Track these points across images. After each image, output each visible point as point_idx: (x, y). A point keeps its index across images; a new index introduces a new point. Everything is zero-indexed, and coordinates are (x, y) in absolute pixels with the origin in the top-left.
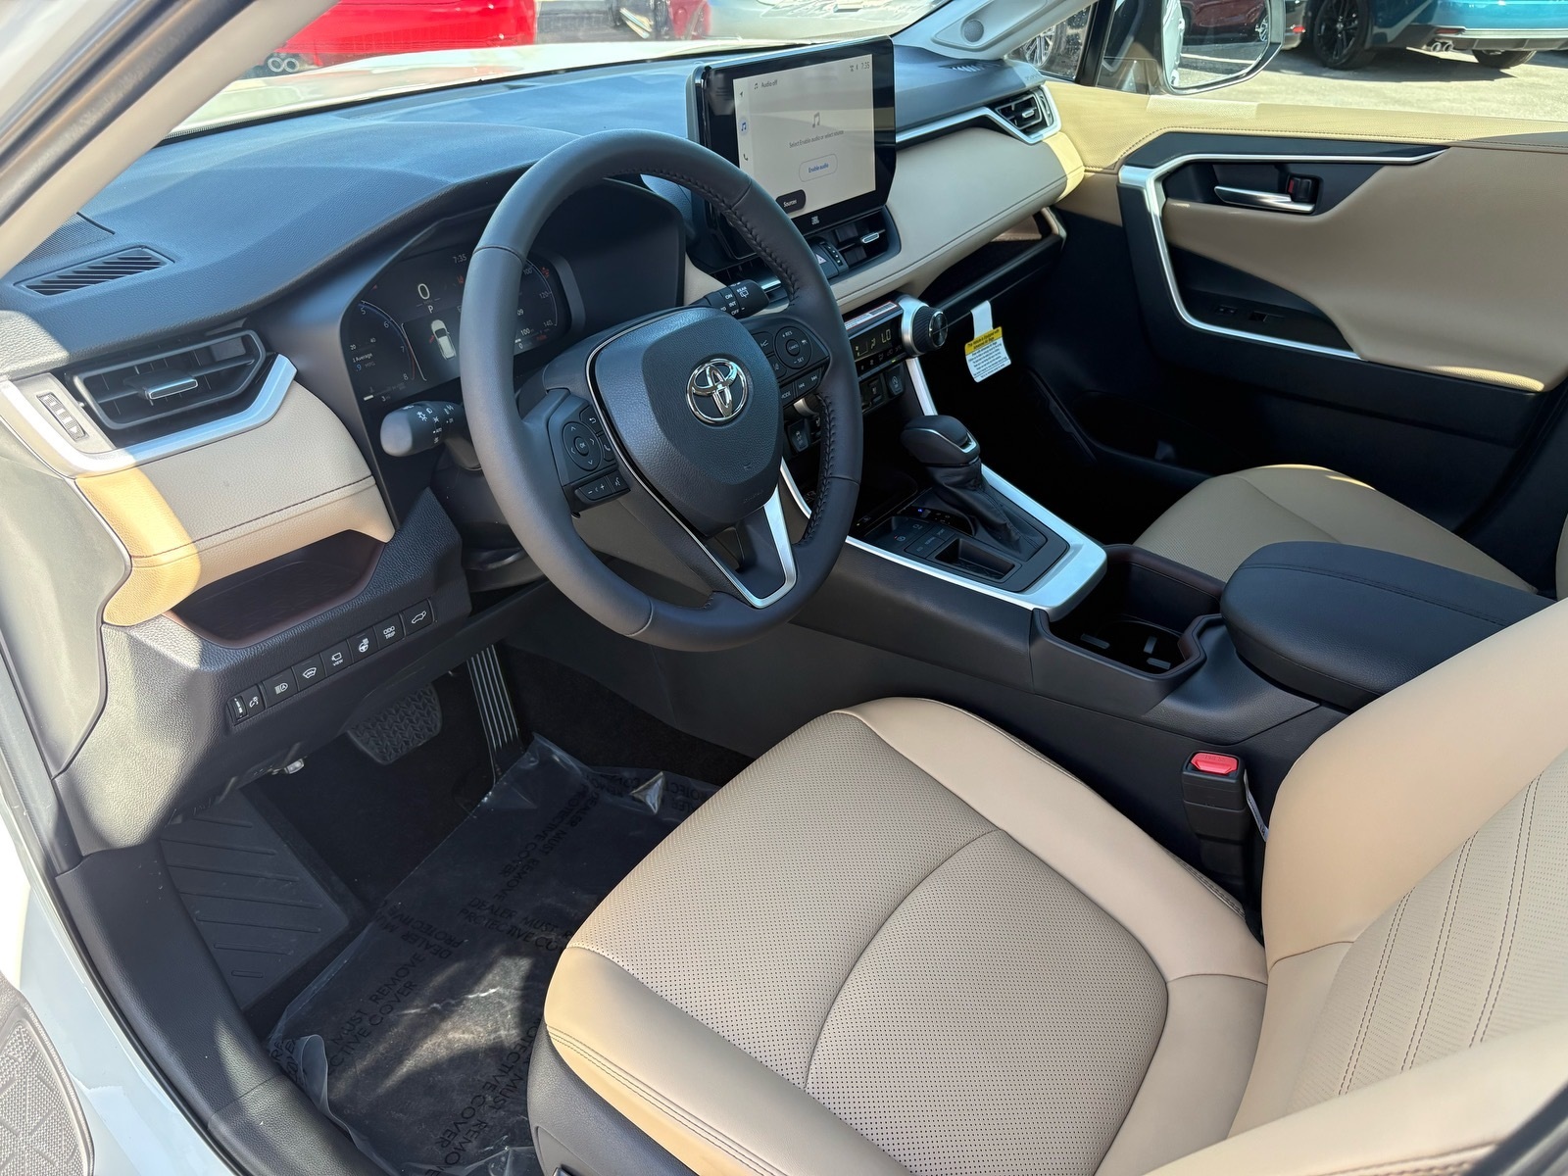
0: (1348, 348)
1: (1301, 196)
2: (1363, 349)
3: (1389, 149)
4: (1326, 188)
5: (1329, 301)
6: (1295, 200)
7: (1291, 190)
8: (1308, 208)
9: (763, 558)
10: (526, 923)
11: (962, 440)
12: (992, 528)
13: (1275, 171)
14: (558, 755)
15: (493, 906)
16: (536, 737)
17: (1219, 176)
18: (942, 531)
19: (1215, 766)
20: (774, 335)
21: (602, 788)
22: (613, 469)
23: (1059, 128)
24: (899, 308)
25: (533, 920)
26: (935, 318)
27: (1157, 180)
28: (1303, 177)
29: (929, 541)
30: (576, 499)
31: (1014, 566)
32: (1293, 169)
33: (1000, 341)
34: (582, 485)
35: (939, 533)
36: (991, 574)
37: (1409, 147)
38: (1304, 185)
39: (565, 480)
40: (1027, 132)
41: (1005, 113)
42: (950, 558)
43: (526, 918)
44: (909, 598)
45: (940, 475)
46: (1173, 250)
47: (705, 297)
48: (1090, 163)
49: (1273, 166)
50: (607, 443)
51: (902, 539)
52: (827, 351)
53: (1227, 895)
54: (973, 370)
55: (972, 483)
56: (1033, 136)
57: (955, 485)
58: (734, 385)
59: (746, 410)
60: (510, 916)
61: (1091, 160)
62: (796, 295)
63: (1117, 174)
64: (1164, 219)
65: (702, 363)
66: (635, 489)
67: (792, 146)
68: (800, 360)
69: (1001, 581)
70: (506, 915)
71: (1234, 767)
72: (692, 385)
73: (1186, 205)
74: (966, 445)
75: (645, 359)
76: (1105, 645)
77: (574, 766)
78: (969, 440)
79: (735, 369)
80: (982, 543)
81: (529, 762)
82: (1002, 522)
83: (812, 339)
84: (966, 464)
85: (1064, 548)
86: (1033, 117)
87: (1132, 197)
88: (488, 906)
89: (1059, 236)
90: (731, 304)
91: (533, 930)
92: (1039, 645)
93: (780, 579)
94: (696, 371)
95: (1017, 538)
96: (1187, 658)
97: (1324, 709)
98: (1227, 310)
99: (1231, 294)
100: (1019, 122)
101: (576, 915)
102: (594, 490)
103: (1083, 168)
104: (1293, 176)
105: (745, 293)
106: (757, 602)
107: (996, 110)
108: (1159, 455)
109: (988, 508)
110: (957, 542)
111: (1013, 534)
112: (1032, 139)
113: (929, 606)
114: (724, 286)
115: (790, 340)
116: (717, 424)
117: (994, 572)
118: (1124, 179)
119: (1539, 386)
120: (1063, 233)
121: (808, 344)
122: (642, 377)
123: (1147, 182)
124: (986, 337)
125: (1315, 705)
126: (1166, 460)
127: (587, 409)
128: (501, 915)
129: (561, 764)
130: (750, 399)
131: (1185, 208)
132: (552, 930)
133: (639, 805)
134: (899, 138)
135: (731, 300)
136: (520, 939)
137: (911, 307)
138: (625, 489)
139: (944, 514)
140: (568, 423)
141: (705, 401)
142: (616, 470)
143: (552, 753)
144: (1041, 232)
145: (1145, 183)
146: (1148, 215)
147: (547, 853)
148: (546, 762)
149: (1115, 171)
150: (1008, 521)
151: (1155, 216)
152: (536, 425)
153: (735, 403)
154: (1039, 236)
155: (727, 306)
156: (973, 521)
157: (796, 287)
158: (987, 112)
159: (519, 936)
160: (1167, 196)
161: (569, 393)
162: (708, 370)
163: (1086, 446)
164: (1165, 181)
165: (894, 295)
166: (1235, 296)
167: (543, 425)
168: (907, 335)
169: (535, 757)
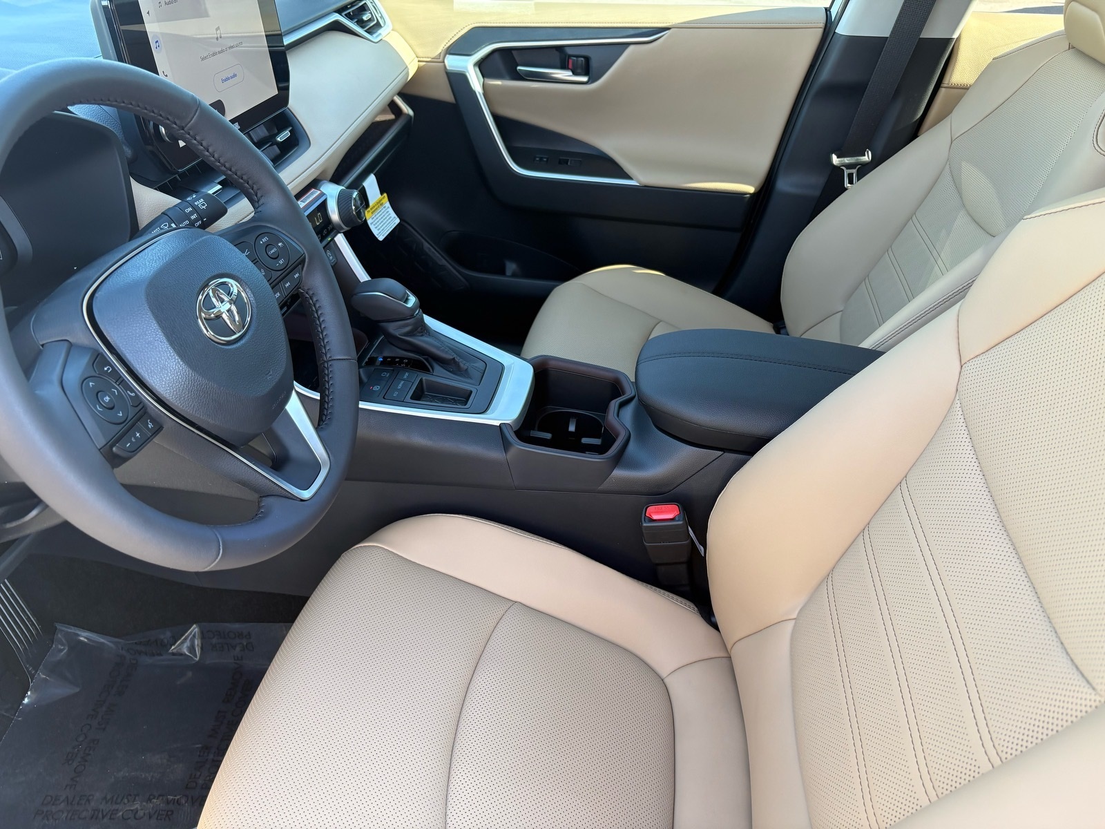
0: (629, 178)
1: (579, 71)
2: (640, 177)
3: (632, 32)
4: (594, 64)
5: (609, 145)
6: (575, 73)
7: (570, 66)
8: (585, 79)
9: (295, 451)
10: (106, 803)
11: (404, 297)
12: (443, 362)
13: (557, 53)
14: (84, 636)
15: (67, 797)
16: (58, 627)
17: (518, 60)
18: (407, 374)
19: (664, 514)
20: (253, 244)
21: (140, 654)
22: (142, 412)
23: (391, 27)
24: (322, 194)
25: (113, 797)
26: (355, 199)
27: (475, 65)
28: (577, 56)
29: (400, 385)
30: (116, 456)
31: (471, 392)
32: (570, 51)
33: (388, 204)
34: (118, 441)
35: (405, 377)
36: (456, 402)
37: (644, 30)
38: (580, 62)
39: (101, 441)
40: (370, 31)
41: (349, 16)
42: (420, 396)
43: (105, 798)
44: (401, 437)
45: (393, 328)
46: (497, 118)
47: (163, 213)
48: (421, 55)
49: (554, 50)
50: (128, 387)
51: (376, 388)
52: (301, 249)
53: (680, 599)
54: (375, 232)
55: (419, 329)
56: (375, 35)
57: (407, 334)
58: (237, 301)
59: (254, 322)
60: (88, 800)
61: (421, 52)
62: (261, 202)
63: (444, 62)
64: (485, 94)
65: (203, 289)
66: (167, 426)
67: (203, 59)
68: (281, 262)
69: (466, 407)
70: (83, 802)
71: (677, 513)
72: (201, 310)
73: (498, 82)
74: (406, 301)
75: (148, 295)
76: (548, 436)
77: (106, 642)
78: (408, 296)
79: (235, 287)
80: (440, 376)
81: (60, 651)
82: (451, 357)
83: (286, 240)
84: (412, 316)
85: (500, 369)
86: (370, 20)
87: (458, 81)
88: (61, 799)
89: (408, 115)
90: (193, 217)
91: (116, 807)
92: (512, 452)
93: (317, 467)
94: (200, 297)
95: (466, 367)
96: (617, 436)
97: (727, 455)
98: (541, 159)
99: (543, 147)
100: (361, 23)
101: (152, 777)
102: (131, 442)
103: (417, 59)
104: (570, 56)
105: (203, 205)
106: (306, 494)
107: (343, 14)
108: (509, 272)
109: (438, 348)
110: (421, 381)
111: (462, 365)
112: (374, 38)
113: (419, 440)
114: (178, 201)
115: (267, 246)
116: (229, 343)
117: (460, 399)
118: (449, 66)
119: (751, 189)
120: (411, 112)
121: (285, 245)
122: (149, 313)
123: (467, 65)
124: (378, 203)
125: (720, 453)
126: (514, 275)
127: (98, 359)
128: (78, 804)
129: (91, 643)
130: (255, 310)
131: (498, 85)
132: (134, 800)
133: (180, 657)
134: (287, 41)
135: (192, 214)
136: (105, 820)
137: (332, 191)
138: (159, 429)
139: (402, 359)
140: (84, 380)
141: (216, 323)
142: (146, 412)
143: (78, 635)
144: (393, 113)
145: (466, 68)
146: (473, 93)
147: (104, 729)
148: (76, 646)
149: (441, 60)
150: (455, 356)
151: (479, 93)
152: (51, 392)
153: (243, 317)
154: (392, 117)
155: (190, 220)
156: (427, 360)
157: (259, 195)
158: (336, 17)
159: (103, 817)
160: (483, 77)
161: (71, 345)
162: (211, 294)
163: (457, 274)
164: (481, 65)
165: (314, 184)
166: (546, 148)
167: (59, 390)
168: (335, 216)
169: (62, 645)
